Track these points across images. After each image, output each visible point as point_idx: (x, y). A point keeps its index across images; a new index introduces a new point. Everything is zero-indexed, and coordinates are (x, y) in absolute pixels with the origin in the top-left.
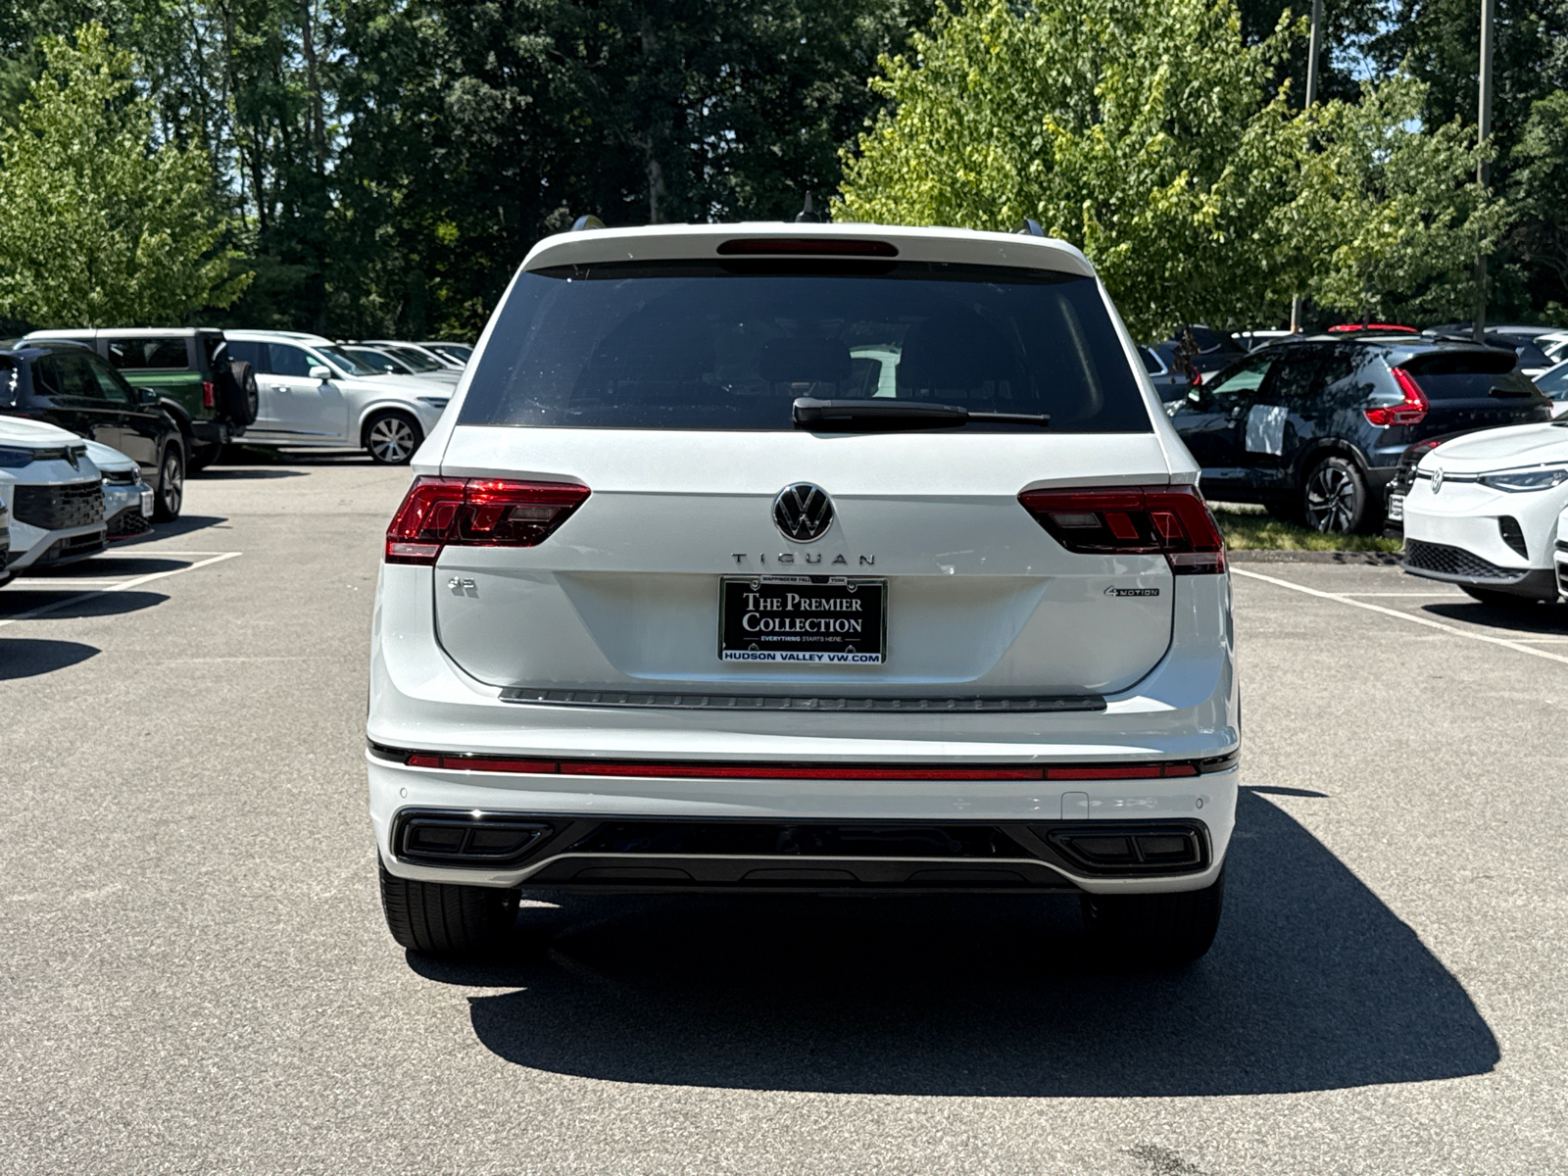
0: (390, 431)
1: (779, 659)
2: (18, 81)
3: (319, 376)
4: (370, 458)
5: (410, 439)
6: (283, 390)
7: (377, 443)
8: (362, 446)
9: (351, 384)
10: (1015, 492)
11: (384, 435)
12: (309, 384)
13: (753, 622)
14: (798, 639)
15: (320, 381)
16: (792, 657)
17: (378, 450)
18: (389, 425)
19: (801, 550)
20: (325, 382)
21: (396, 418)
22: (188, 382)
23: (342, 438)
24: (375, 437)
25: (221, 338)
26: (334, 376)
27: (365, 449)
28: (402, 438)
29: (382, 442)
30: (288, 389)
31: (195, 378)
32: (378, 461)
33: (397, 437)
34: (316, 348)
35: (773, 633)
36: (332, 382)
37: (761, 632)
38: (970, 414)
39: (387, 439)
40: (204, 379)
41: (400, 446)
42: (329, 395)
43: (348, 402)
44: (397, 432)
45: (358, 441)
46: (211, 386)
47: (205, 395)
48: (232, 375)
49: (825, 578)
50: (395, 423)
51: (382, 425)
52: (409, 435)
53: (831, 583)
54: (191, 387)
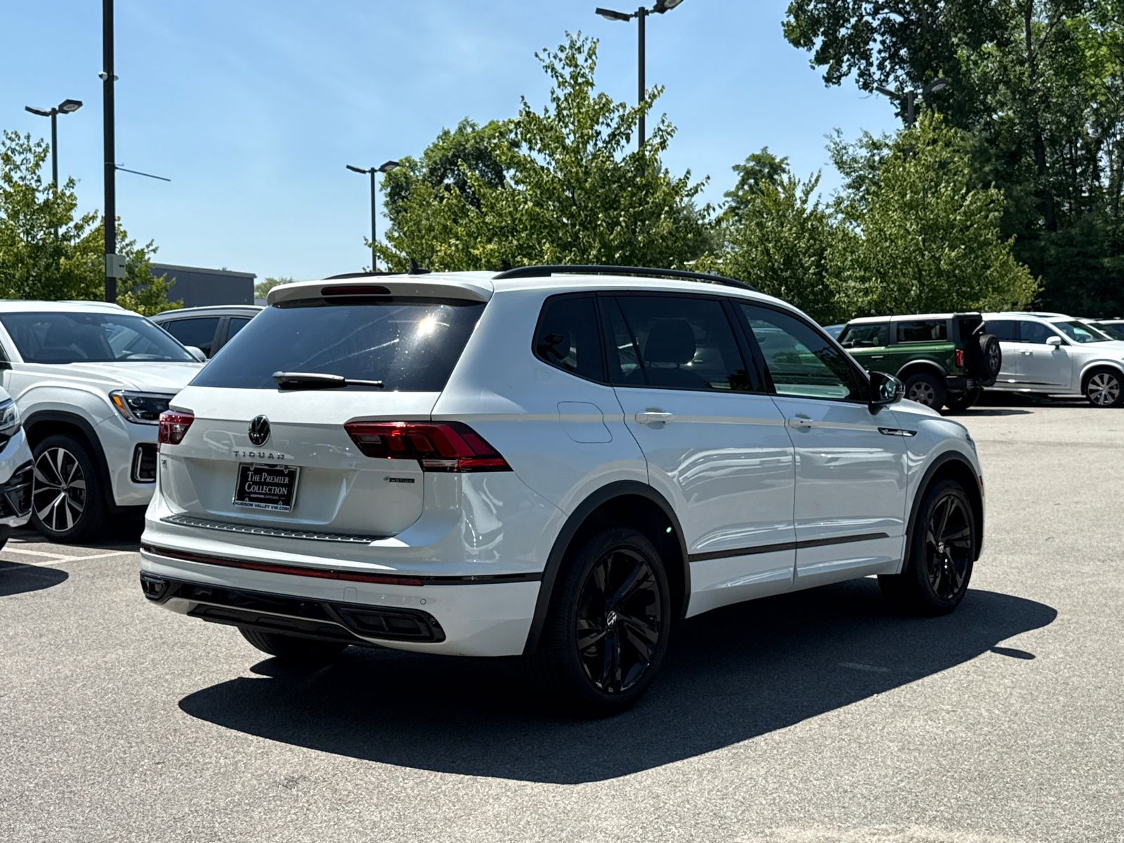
0: (1103, 383)
1: (254, 507)
2: (971, 146)
3: (1052, 344)
4: (1088, 402)
5: (1117, 388)
6: (1027, 354)
7: (1093, 391)
8: (1083, 394)
9: (1074, 349)
10: (342, 422)
11: (1098, 385)
12: (1046, 349)
13: (249, 488)
14: (262, 496)
15: (1054, 347)
16: (258, 506)
17: (1093, 396)
18: (1102, 378)
19: (256, 451)
20: (1057, 347)
21: (1107, 373)
22: (946, 349)
23: (1068, 387)
24: (1092, 387)
25: (979, 319)
26: (1064, 343)
27: (1084, 396)
28: (1111, 388)
29: (1097, 390)
30: (1031, 353)
31: (951, 346)
32: (1094, 405)
33: (1108, 387)
34: (1055, 324)
35: (255, 493)
36: (1062, 347)
37: (251, 493)
38: (346, 380)
39: (1100, 388)
40: (956, 348)
41: (1110, 393)
42: (1059, 356)
43: (1072, 362)
44: (1108, 383)
45: (1080, 391)
46: (962, 352)
47: (956, 359)
48: (979, 344)
49: (276, 466)
50: (1106, 377)
51: (1097, 378)
52: (1116, 385)
53: (278, 468)
54: (947, 353)
